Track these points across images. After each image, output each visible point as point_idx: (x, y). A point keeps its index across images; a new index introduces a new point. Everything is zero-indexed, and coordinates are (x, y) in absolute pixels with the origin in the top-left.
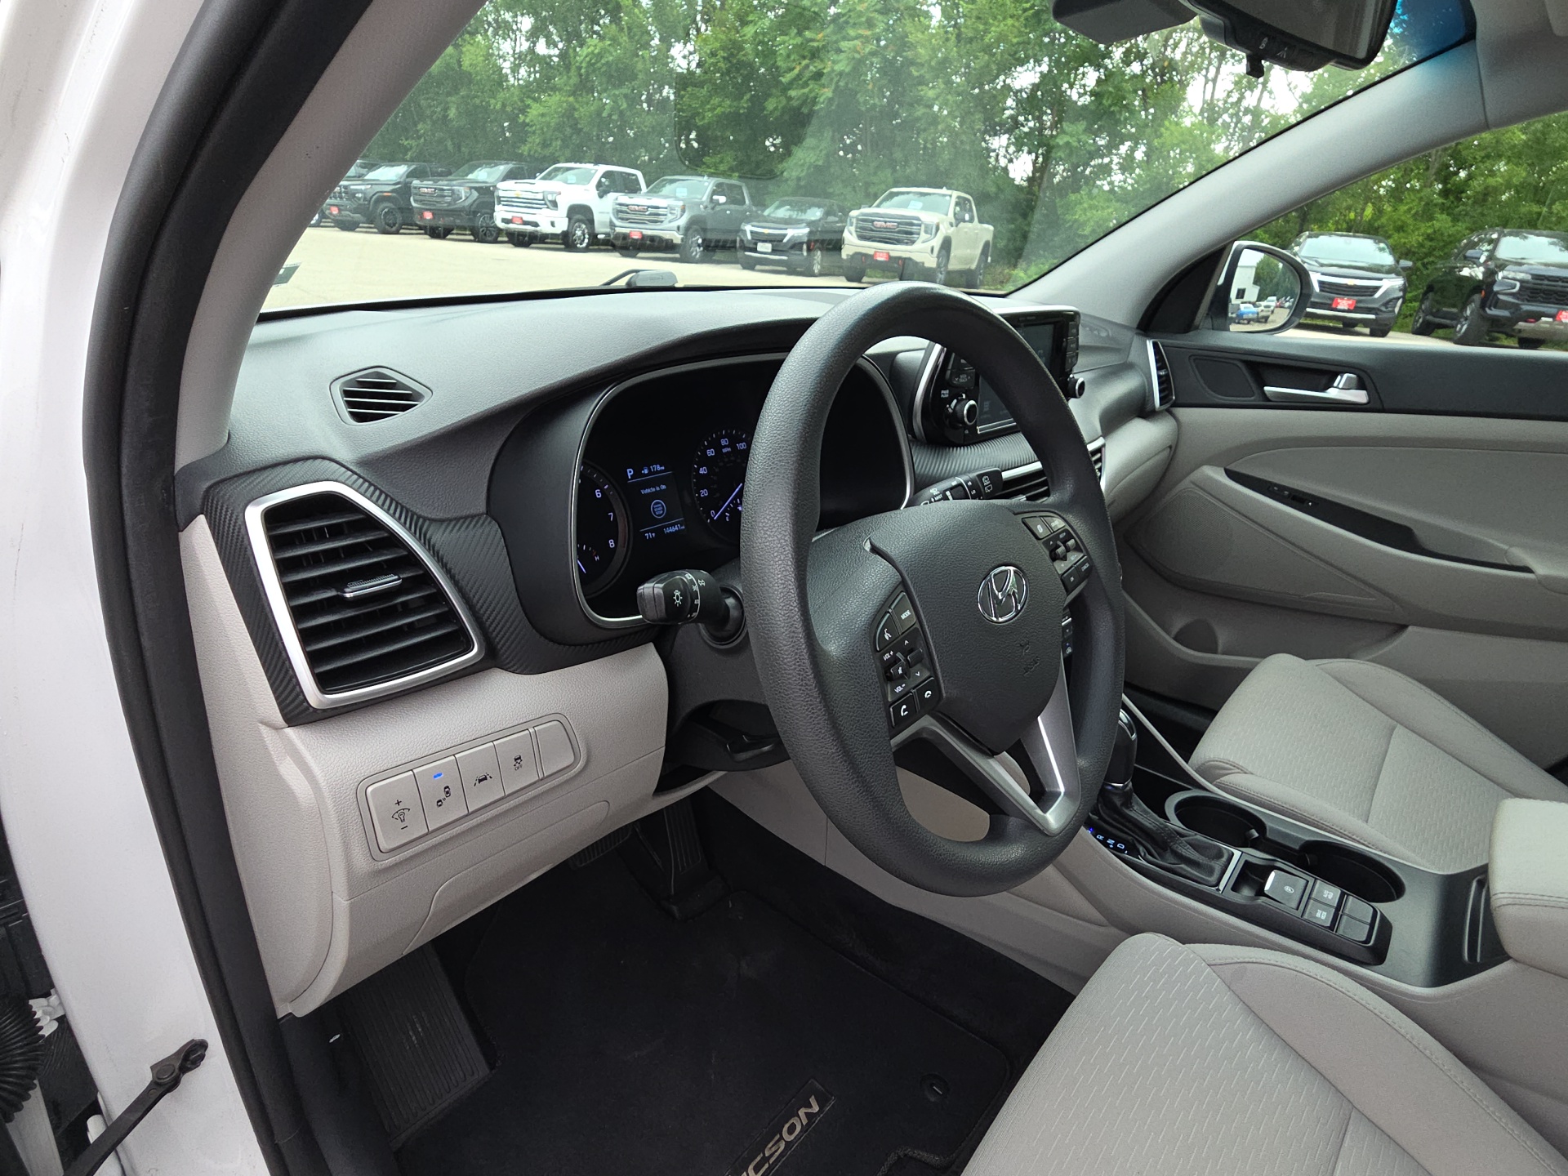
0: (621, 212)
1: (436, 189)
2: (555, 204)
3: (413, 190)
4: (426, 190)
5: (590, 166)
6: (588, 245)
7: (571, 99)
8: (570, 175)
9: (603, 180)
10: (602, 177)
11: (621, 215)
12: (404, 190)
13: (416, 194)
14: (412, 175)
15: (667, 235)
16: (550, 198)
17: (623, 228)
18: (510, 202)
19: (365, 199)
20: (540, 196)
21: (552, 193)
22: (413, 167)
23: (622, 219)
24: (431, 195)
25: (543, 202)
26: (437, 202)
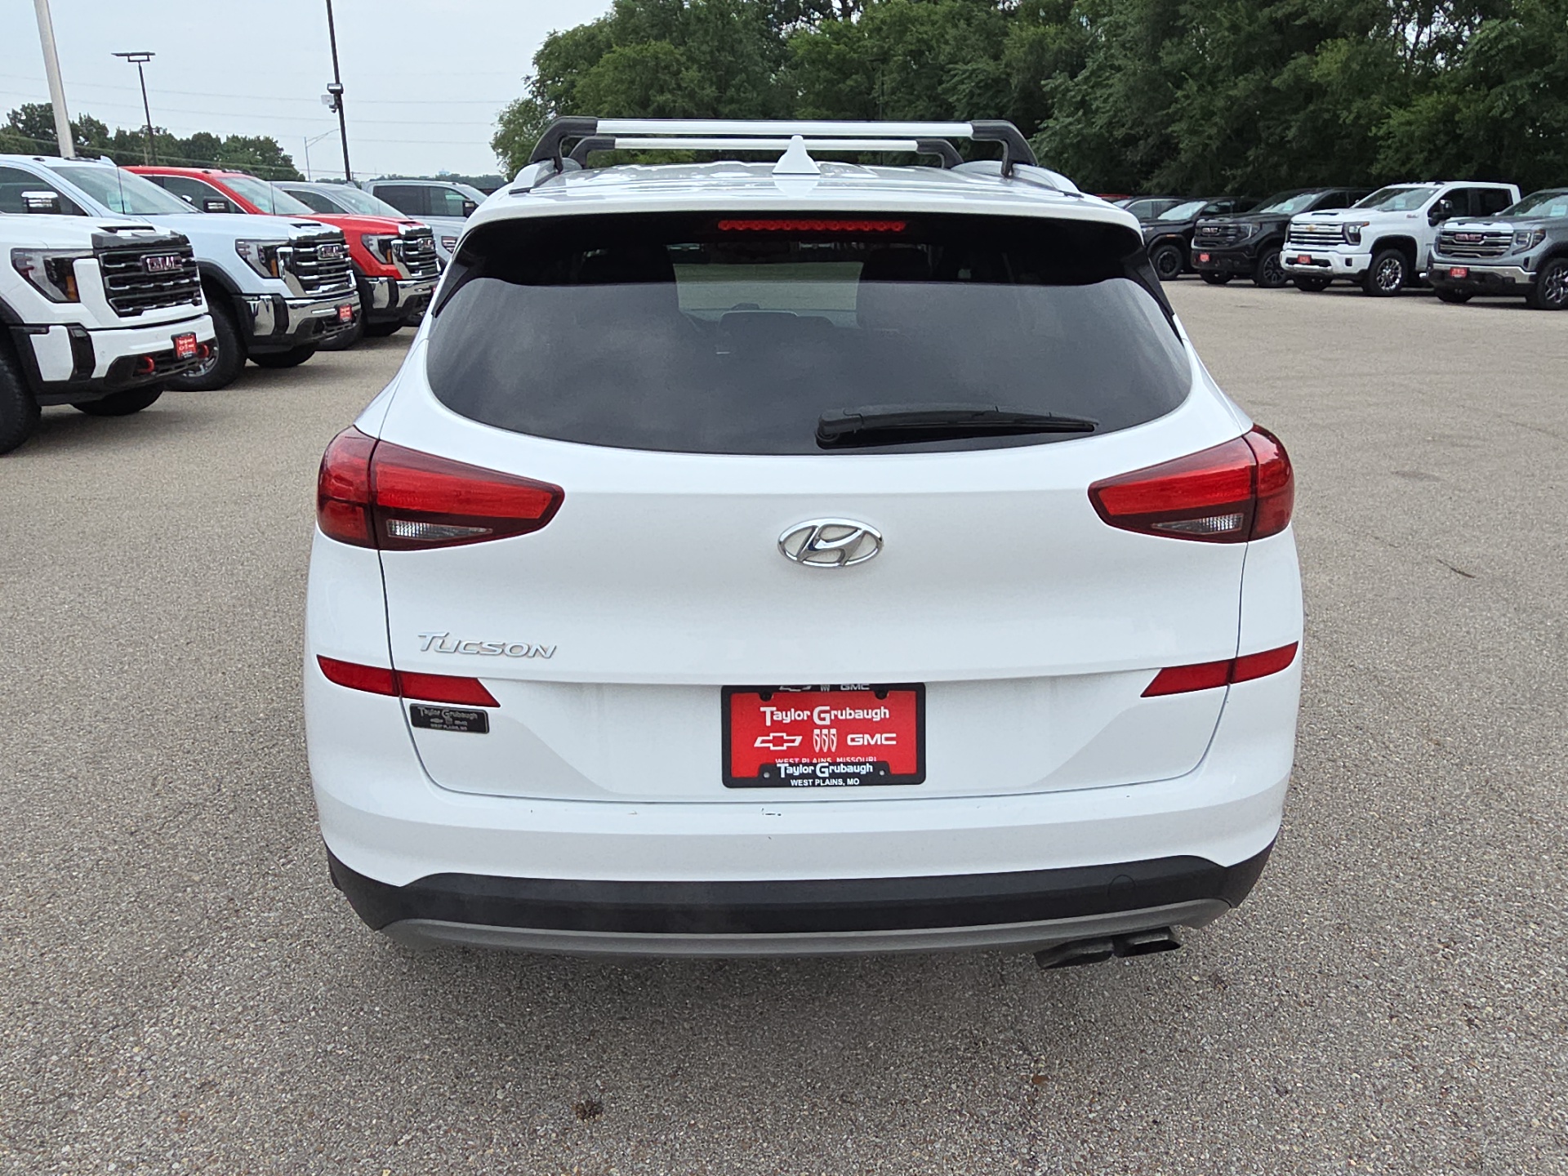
0: (1446, 244)
1: (1219, 228)
2: (1356, 238)
3: (1197, 231)
4: (1209, 230)
5: (1430, 185)
6: (1398, 286)
7: (1453, 98)
8: (1398, 200)
9: (1443, 202)
10: (1442, 198)
11: (1443, 247)
12: (1190, 230)
13: (1198, 234)
14: (1203, 213)
15: (1505, 271)
16: (1352, 229)
17: (1442, 263)
18: (1301, 238)
20: (1340, 229)
21: (1354, 224)
23: (1444, 252)
24: (1214, 234)
25: (1341, 236)
26: (1217, 242)
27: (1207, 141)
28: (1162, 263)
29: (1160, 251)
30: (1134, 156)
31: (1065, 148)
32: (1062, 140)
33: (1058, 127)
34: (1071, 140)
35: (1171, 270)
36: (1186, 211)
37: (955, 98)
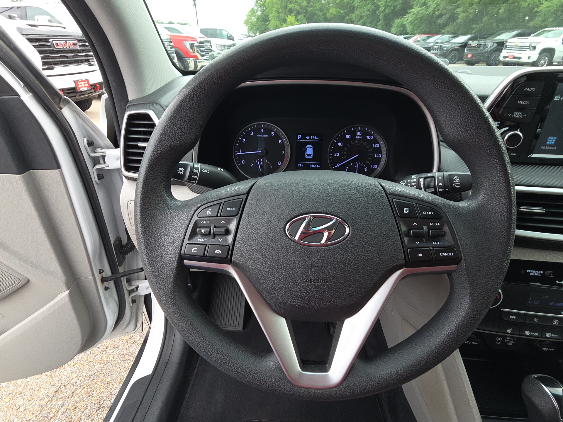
1: (478, 44)
2: (535, 48)
3: (468, 46)
4: (473, 45)
8: (550, 34)
12: (464, 45)
13: (468, 47)
14: (470, 39)
16: (533, 45)
18: (511, 48)
19: (446, 50)
20: (528, 45)
21: (535, 43)
22: (472, 36)
24: (474, 47)
25: (528, 47)
26: (476, 50)
27: (469, 15)
28: (451, 58)
29: (451, 53)
30: (441, 21)
31: (416, 19)
32: (416, 17)
33: (415, 11)
34: (420, 16)
35: (454, 61)
36: (462, 39)
37: (381, 3)
